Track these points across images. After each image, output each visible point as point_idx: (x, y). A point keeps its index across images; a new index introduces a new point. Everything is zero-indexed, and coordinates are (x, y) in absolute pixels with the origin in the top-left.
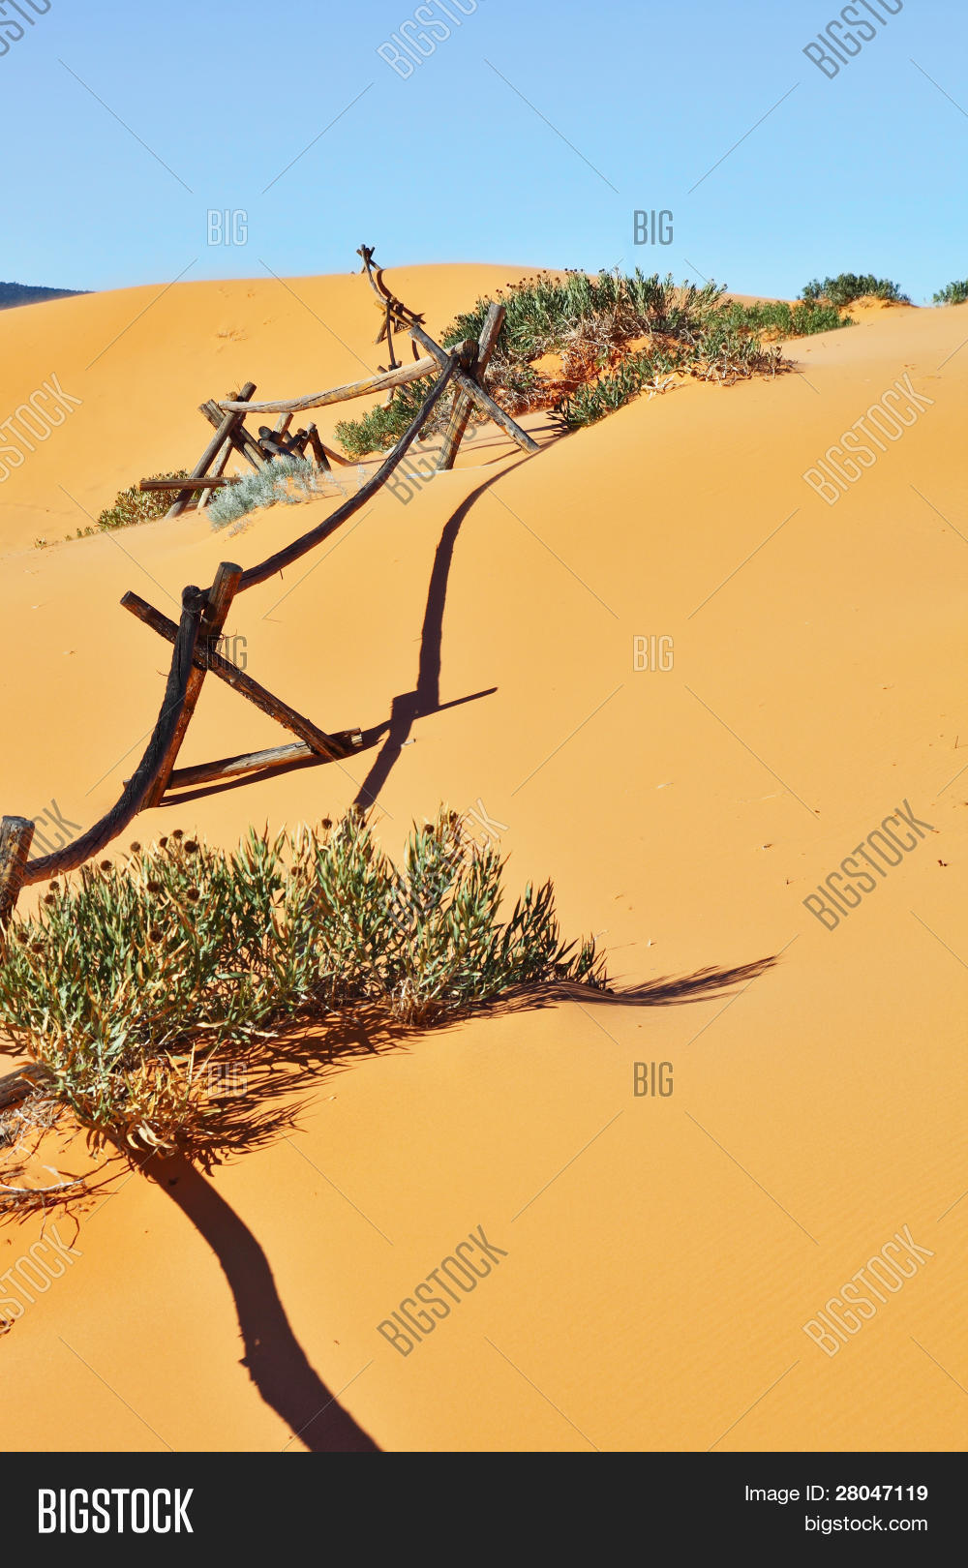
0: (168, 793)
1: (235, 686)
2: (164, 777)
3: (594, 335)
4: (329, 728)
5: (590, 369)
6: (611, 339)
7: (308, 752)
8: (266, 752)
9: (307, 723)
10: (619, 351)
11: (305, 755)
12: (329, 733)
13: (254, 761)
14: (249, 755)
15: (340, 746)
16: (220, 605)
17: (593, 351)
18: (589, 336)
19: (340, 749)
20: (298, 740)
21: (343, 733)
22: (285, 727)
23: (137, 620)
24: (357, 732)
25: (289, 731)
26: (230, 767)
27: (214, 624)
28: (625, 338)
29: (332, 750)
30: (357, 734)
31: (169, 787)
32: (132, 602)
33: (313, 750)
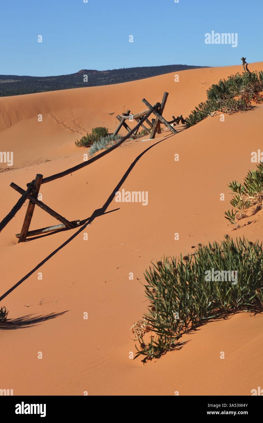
0: (27, 238)
1: (43, 208)
2: (25, 233)
3: (249, 91)
4: (70, 220)
5: (247, 100)
6: (253, 92)
7: (65, 227)
8: (54, 226)
9: (64, 218)
10: (256, 95)
11: (64, 227)
12: (70, 221)
13: (50, 229)
14: (49, 227)
15: (73, 225)
16: (37, 186)
17: (248, 95)
18: (247, 91)
19: (73, 226)
20: (61, 223)
21: (74, 221)
22: (57, 220)
23: (14, 190)
24: (79, 221)
25: (59, 221)
26: (44, 231)
27: (36, 191)
28: (258, 91)
29: (71, 226)
30: (78, 221)
31: (28, 236)
32: (13, 185)
33: (66, 226)
